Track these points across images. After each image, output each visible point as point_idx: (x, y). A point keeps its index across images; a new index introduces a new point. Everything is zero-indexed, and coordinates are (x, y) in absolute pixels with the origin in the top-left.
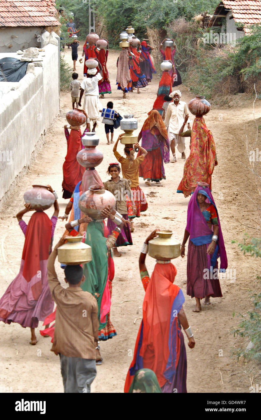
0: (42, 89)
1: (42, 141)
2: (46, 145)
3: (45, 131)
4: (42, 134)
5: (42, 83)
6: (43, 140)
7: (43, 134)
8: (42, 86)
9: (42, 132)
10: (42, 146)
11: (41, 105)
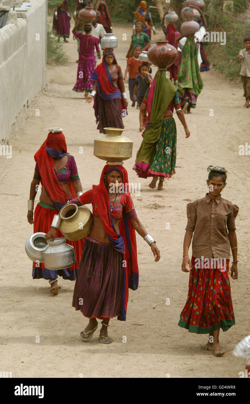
0: (26, 46)
1: (25, 115)
2: (29, 120)
3: (28, 101)
4: (24, 106)
5: (25, 39)
6: (25, 113)
7: (26, 105)
8: (25, 43)
9: (25, 103)
10: (24, 120)
11: (25, 67)
